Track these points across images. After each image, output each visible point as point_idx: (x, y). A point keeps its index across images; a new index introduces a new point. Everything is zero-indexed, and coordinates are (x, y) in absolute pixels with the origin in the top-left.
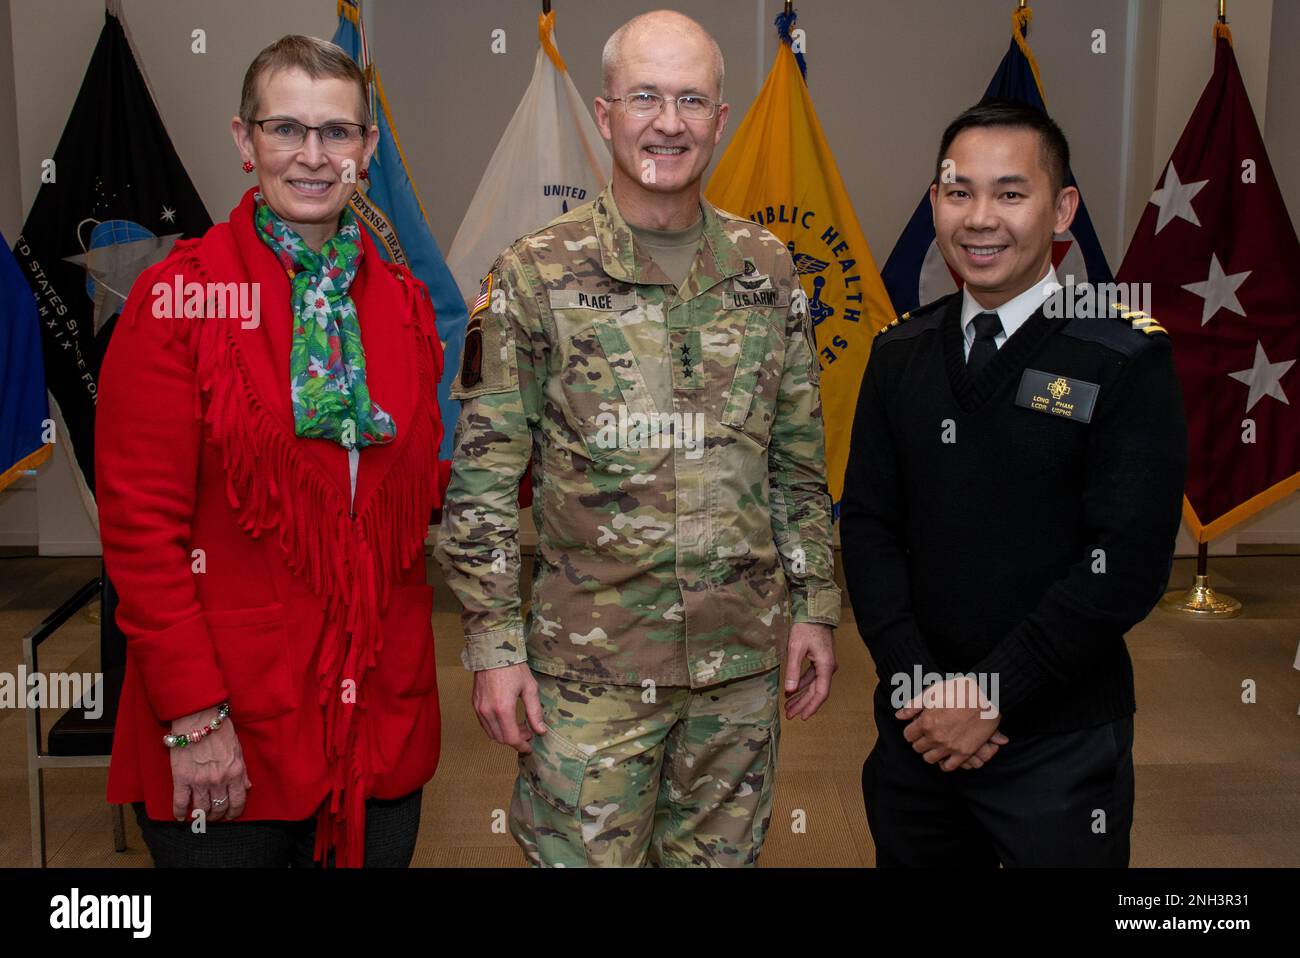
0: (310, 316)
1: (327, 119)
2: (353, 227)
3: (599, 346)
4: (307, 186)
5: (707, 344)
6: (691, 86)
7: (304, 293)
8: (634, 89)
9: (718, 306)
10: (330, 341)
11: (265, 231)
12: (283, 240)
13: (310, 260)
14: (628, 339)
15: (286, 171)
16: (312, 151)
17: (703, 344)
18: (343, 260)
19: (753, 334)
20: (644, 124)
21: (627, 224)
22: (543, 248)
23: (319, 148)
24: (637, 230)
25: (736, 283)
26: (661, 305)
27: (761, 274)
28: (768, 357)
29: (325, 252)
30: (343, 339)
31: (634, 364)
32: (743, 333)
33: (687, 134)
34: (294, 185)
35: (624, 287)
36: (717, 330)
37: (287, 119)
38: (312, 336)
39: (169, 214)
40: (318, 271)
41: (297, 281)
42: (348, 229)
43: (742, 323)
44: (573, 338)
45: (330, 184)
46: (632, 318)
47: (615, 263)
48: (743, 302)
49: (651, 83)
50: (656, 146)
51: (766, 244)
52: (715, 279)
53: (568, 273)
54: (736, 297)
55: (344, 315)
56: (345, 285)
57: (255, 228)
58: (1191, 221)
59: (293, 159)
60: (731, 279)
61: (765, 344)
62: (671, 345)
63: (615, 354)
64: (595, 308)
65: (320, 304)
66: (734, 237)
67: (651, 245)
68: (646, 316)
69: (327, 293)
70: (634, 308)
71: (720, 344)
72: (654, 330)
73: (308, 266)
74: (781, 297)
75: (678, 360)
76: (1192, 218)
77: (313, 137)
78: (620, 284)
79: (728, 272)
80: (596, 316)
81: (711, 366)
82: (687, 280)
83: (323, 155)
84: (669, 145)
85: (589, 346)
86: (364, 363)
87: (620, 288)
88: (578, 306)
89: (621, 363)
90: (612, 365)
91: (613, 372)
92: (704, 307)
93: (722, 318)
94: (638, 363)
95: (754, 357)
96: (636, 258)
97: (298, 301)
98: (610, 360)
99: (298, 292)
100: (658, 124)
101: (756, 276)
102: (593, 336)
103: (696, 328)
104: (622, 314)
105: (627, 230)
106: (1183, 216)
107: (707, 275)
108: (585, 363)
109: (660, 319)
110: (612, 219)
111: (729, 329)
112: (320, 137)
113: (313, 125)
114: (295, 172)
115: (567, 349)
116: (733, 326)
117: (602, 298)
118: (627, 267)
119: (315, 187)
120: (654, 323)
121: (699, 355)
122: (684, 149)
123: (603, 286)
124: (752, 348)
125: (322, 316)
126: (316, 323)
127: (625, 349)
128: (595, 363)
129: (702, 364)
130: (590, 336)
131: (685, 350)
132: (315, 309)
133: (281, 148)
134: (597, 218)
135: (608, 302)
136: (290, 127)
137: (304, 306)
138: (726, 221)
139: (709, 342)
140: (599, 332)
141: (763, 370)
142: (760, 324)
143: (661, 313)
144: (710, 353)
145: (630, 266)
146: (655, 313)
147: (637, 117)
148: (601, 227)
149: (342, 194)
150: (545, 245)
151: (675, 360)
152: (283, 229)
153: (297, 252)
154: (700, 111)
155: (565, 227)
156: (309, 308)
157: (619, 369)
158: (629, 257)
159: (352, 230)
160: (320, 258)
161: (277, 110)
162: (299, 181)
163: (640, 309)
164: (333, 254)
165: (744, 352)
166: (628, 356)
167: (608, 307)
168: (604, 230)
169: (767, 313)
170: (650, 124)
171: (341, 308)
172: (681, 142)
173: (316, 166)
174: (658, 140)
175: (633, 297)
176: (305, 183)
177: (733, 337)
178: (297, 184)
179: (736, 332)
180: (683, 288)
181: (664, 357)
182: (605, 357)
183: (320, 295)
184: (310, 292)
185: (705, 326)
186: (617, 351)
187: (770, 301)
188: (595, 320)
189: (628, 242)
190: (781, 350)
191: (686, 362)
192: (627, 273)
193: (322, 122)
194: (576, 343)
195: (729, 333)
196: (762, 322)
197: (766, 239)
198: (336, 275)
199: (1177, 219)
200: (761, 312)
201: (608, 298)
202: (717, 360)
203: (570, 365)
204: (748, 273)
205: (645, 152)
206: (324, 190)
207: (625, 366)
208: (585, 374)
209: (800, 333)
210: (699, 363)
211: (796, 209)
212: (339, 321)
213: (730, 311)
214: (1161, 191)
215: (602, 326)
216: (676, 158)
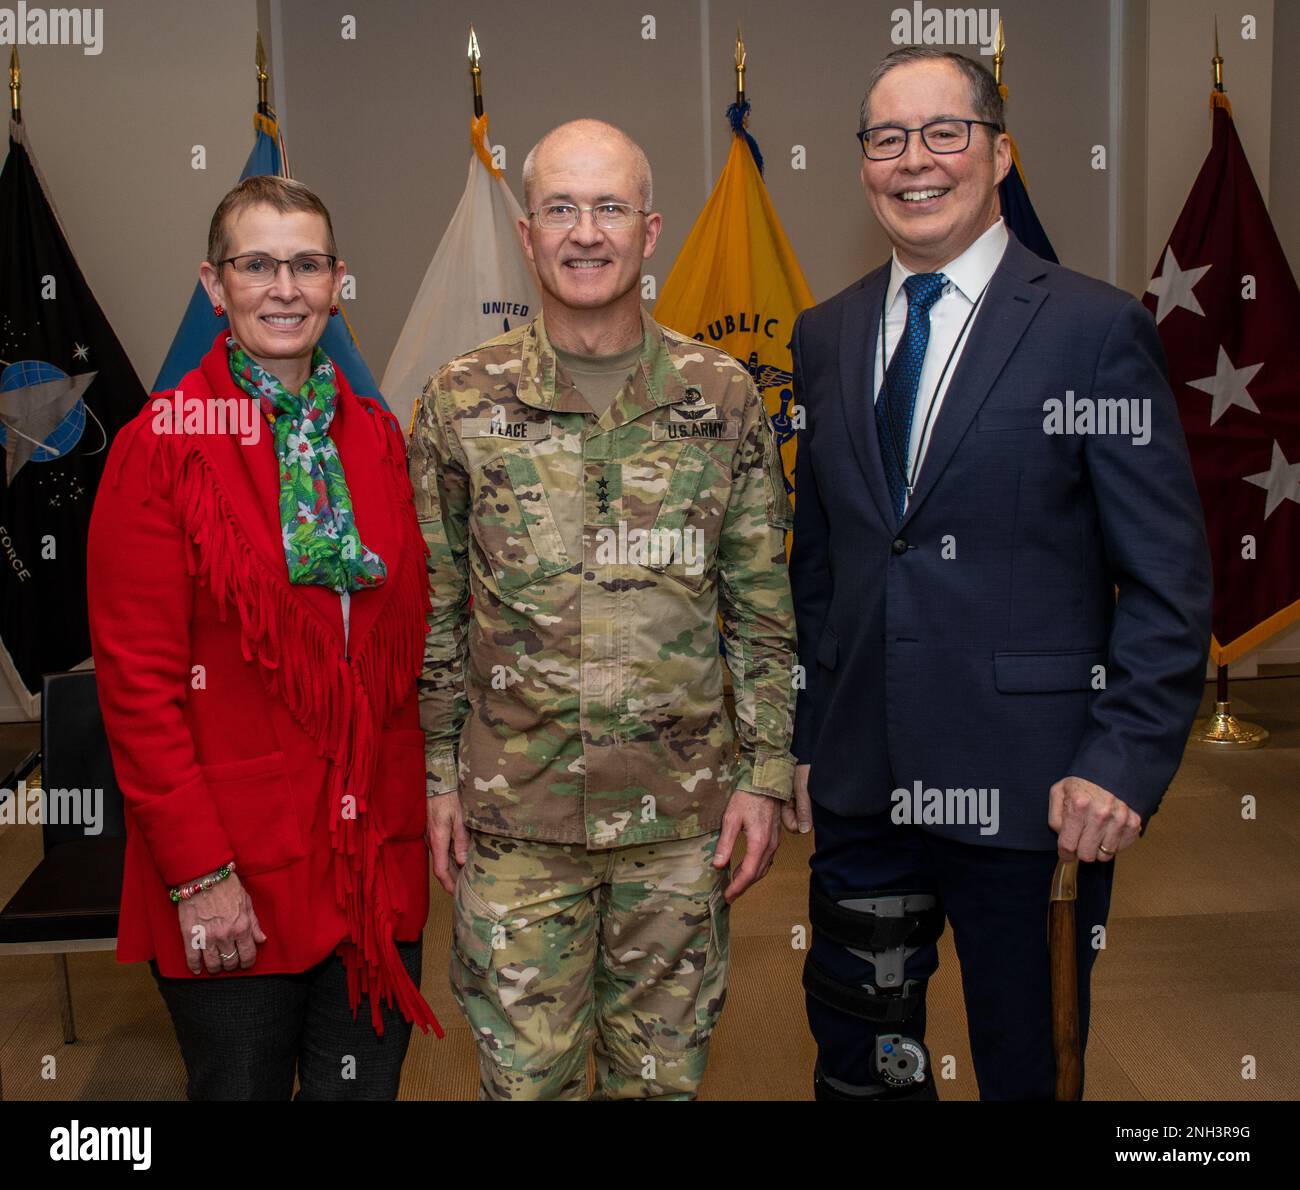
0: (295, 460)
1: (298, 251)
2: (327, 366)
3: (507, 477)
4: (281, 320)
5: (628, 478)
6: (607, 193)
7: (287, 438)
8: (547, 201)
9: (647, 437)
10: (316, 484)
11: (242, 376)
12: (261, 384)
13: (291, 404)
14: (539, 470)
15: (259, 307)
16: (285, 284)
17: (624, 477)
18: (322, 401)
19: (687, 468)
20: (561, 237)
21: (553, 347)
22: (463, 372)
23: (291, 282)
24: (562, 354)
25: (673, 413)
26: (579, 435)
27: (707, 403)
28: (704, 494)
29: (304, 392)
30: (328, 482)
31: (543, 497)
32: (673, 467)
33: (606, 244)
34: (268, 322)
35: (541, 415)
36: (642, 463)
37: (258, 254)
38: (298, 481)
39: (81, 352)
40: (298, 416)
41: (278, 426)
42: (324, 368)
43: (674, 456)
44: (484, 468)
45: (304, 317)
46: (545, 449)
47: (532, 389)
48: (678, 433)
49: (564, 193)
50: (576, 260)
51: (720, 370)
52: (646, 408)
53: (485, 400)
54: (671, 427)
55: (327, 456)
56: (325, 426)
57: (231, 373)
58: (1194, 310)
59: (266, 294)
60: (666, 408)
61: (702, 481)
62: (586, 478)
63: (522, 486)
64: (508, 437)
65: (303, 448)
66: (679, 363)
67: (575, 371)
68: (561, 446)
69: (309, 436)
70: (548, 438)
71: (643, 479)
72: (570, 461)
73: (288, 409)
74: (729, 428)
75: (593, 494)
76: (1196, 308)
77: (284, 270)
78: (537, 412)
79: (661, 401)
80: (508, 446)
81: (631, 502)
82: (609, 408)
83: (295, 288)
84: (586, 257)
85: (498, 477)
86: (351, 505)
87: (537, 416)
88: (489, 435)
89: (528, 496)
90: (519, 498)
91: (519, 505)
92: (628, 438)
93: (650, 450)
94: (548, 497)
95: (684, 494)
96: (557, 385)
97: (282, 447)
98: (517, 492)
99: (281, 437)
100: (574, 236)
101: (701, 404)
102: (502, 467)
103: (617, 461)
104: (536, 444)
105: (552, 354)
106: (1185, 306)
107: (637, 403)
108: (495, 495)
109: (577, 450)
110: (539, 342)
111: (657, 463)
112: (292, 270)
113: (284, 258)
114: (270, 308)
115: (479, 480)
116: (662, 459)
117: (518, 426)
118: (545, 393)
119: (288, 321)
120: (571, 454)
121: (619, 488)
122: (607, 262)
123: (521, 414)
124: (683, 484)
125: (305, 460)
126: (300, 467)
127: (535, 481)
128: (503, 495)
129: (621, 499)
130: (499, 466)
131: (603, 483)
132: (299, 454)
133: (254, 286)
134: (528, 341)
135: (523, 430)
136: (262, 263)
137: (288, 451)
138: (675, 344)
139: (629, 475)
140: (507, 463)
141: (696, 507)
142: (694, 457)
143: (578, 443)
144: (631, 488)
145: (549, 393)
146: (572, 443)
147: (553, 232)
148: (529, 350)
149: (315, 328)
150: (465, 369)
151: (588, 494)
152: (261, 373)
153: (277, 395)
154: (621, 219)
155: (491, 352)
156: (292, 453)
157: (525, 502)
158: (550, 383)
159: (326, 369)
160: (299, 399)
161: (247, 246)
162: (274, 316)
163: (554, 439)
164: (311, 394)
165: (672, 487)
166: (535, 489)
167: (523, 436)
168: (531, 355)
169: (708, 446)
170: (567, 237)
171: (322, 449)
172: (600, 253)
173: (291, 298)
174: (575, 253)
175: (548, 426)
176: (278, 317)
177: (660, 471)
178: (271, 319)
179: (665, 466)
180: (606, 419)
181: (578, 491)
182: (512, 489)
183: (303, 439)
184: (292, 436)
185: (629, 459)
186: (525, 483)
187: (713, 432)
188: (506, 450)
189: (551, 366)
190: (724, 487)
191: (603, 497)
192: (543, 399)
193: (293, 254)
194: (488, 473)
195: (656, 467)
196: (697, 456)
197: (722, 364)
198: (316, 417)
199: (1178, 309)
200: (701, 445)
201: (523, 426)
202: (639, 495)
203: (481, 496)
204: (691, 402)
205: (566, 268)
206: (298, 324)
207: (533, 500)
208: (494, 506)
209: (761, 470)
210: (617, 498)
211: (757, 317)
212: (322, 462)
213: (661, 443)
214: (1158, 279)
215: (512, 456)
216: (597, 270)
